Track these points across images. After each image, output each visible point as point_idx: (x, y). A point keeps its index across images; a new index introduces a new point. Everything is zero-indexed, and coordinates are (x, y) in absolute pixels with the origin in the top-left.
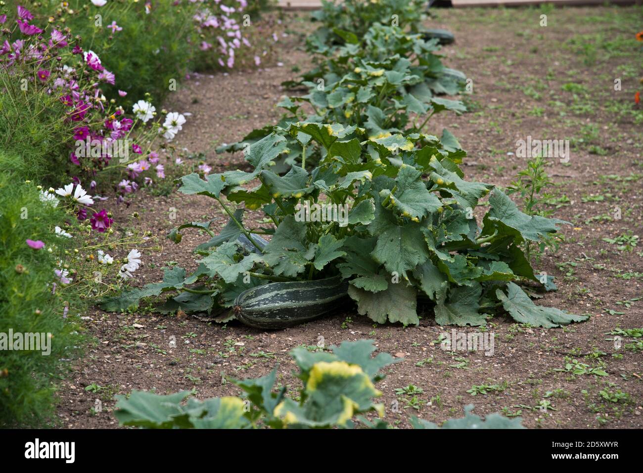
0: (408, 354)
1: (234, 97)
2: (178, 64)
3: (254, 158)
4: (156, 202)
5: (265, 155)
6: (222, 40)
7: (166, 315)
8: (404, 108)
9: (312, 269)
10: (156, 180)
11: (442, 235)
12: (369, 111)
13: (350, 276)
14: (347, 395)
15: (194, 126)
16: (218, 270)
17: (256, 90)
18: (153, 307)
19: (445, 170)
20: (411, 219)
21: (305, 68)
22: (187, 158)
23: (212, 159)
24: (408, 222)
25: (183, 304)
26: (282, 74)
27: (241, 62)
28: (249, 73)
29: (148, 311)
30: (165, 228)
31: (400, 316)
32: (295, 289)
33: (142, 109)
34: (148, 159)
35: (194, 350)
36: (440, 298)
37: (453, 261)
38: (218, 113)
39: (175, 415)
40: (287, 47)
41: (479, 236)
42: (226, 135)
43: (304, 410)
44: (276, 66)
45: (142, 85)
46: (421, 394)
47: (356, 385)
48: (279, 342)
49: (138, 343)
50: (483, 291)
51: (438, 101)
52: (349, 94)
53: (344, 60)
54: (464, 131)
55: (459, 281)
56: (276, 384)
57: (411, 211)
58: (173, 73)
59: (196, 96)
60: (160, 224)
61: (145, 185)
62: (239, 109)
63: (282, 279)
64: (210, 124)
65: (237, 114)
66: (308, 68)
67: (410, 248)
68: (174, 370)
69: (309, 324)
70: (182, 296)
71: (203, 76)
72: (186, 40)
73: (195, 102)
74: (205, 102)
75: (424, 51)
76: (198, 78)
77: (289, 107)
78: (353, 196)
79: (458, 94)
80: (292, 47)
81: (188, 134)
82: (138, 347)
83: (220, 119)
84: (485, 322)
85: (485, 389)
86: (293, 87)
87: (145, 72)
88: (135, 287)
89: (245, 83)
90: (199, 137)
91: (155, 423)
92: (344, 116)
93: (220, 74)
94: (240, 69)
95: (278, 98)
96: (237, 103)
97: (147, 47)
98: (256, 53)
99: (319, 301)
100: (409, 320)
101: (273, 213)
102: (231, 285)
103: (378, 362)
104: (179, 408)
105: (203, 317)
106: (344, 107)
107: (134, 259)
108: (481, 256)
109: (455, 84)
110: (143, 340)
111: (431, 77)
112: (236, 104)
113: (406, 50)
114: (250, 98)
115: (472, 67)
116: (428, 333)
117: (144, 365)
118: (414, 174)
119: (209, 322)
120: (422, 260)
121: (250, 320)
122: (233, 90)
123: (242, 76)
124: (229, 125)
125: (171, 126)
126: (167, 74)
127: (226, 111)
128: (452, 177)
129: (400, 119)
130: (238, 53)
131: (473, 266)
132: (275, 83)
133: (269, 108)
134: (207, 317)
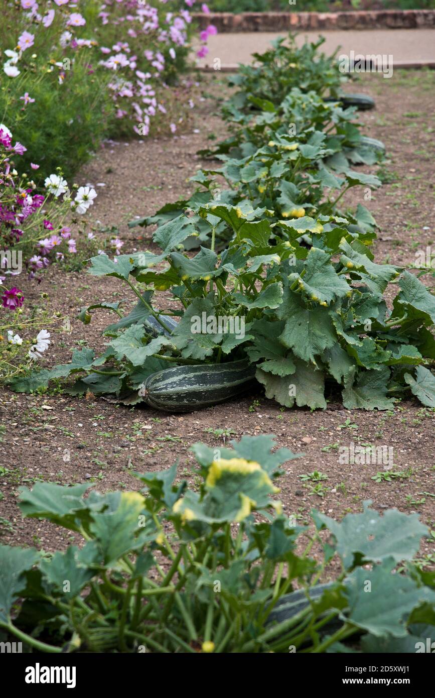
0: (315, 439)
1: (149, 166)
2: (92, 134)
3: (163, 240)
4: (68, 277)
5: (174, 238)
6: (137, 108)
7: (74, 397)
8: (318, 183)
9: (220, 353)
10: (67, 255)
11: (350, 319)
12: (282, 186)
13: (257, 360)
14: (244, 491)
15: (107, 197)
16: (126, 353)
17: (171, 158)
18: (62, 388)
19: (355, 253)
20: (319, 303)
21: (221, 135)
22: (100, 232)
23: (125, 233)
24: (316, 306)
25: (92, 385)
26: (197, 142)
27: (156, 129)
28: (165, 141)
29: (57, 392)
30: (76, 305)
31: (307, 400)
32: (202, 373)
33: (53, 184)
34: (60, 234)
35: (101, 434)
36: (348, 382)
37: (361, 345)
38: (132, 183)
39: (76, 509)
40: (203, 112)
41: (388, 318)
42: (139, 208)
43: (203, 505)
44: (193, 133)
45: (55, 156)
46: (326, 481)
47: (254, 481)
48: (187, 426)
49: (46, 426)
50: (391, 375)
51: (353, 174)
52: (263, 169)
53: (260, 129)
54: (381, 203)
55: (369, 365)
56: (182, 469)
57: (320, 295)
58: (87, 143)
59: (110, 165)
60: (71, 301)
61: (57, 260)
62: (154, 179)
63: (191, 362)
64: (124, 196)
65: (150, 185)
66: (224, 135)
67: (318, 333)
68: (81, 454)
69: (217, 407)
70: (91, 377)
71: (118, 144)
72: (100, 111)
73: (109, 171)
74: (119, 172)
75: (341, 120)
76: (113, 145)
77: (202, 181)
78: (261, 279)
79: (376, 164)
80: (209, 112)
81: (101, 206)
82: (46, 430)
83: (134, 190)
84: (392, 406)
85: (390, 476)
86: (208, 156)
87: (58, 143)
88: (44, 367)
89: (160, 151)
90: (113, 209)
91: (57, 515)
92: (257, 191)
93: (135, 141)
94: (156, 137)
95: (193, 168)
96: (152, 172)
97: (61, 117)
98: (172, 120)
99: (226, 384)
100: (316, 404)
101: (181, 295)
102: (139, 367)
103: (278, 457)
104: (81, 501)
105: (112, 398)
106: (258, 181)
107: (43, 340)
108: (391, 338)
109: (373, 154)
110: (51, 422)
111: (349, 147)
112: (150, 174)
113: (324, 119)
114: (165, 167)
115: (391, 134)
116: (335, 417)
117: (51, 448)
118: (323, 258)
119: (117, 404)
120: (330, 344)
121: (157, 404)
122: (147, 159)
123: (157, 143)
124: (143, 196)
125: (83, 201)
126: (80, 145)
127: (140, 182)
128: (361, 260)
129: (314, 193)
130: (154, 119)
131: (381, 350)
132: (190, 152)
133: (183, 178)
134: (115, 398)
